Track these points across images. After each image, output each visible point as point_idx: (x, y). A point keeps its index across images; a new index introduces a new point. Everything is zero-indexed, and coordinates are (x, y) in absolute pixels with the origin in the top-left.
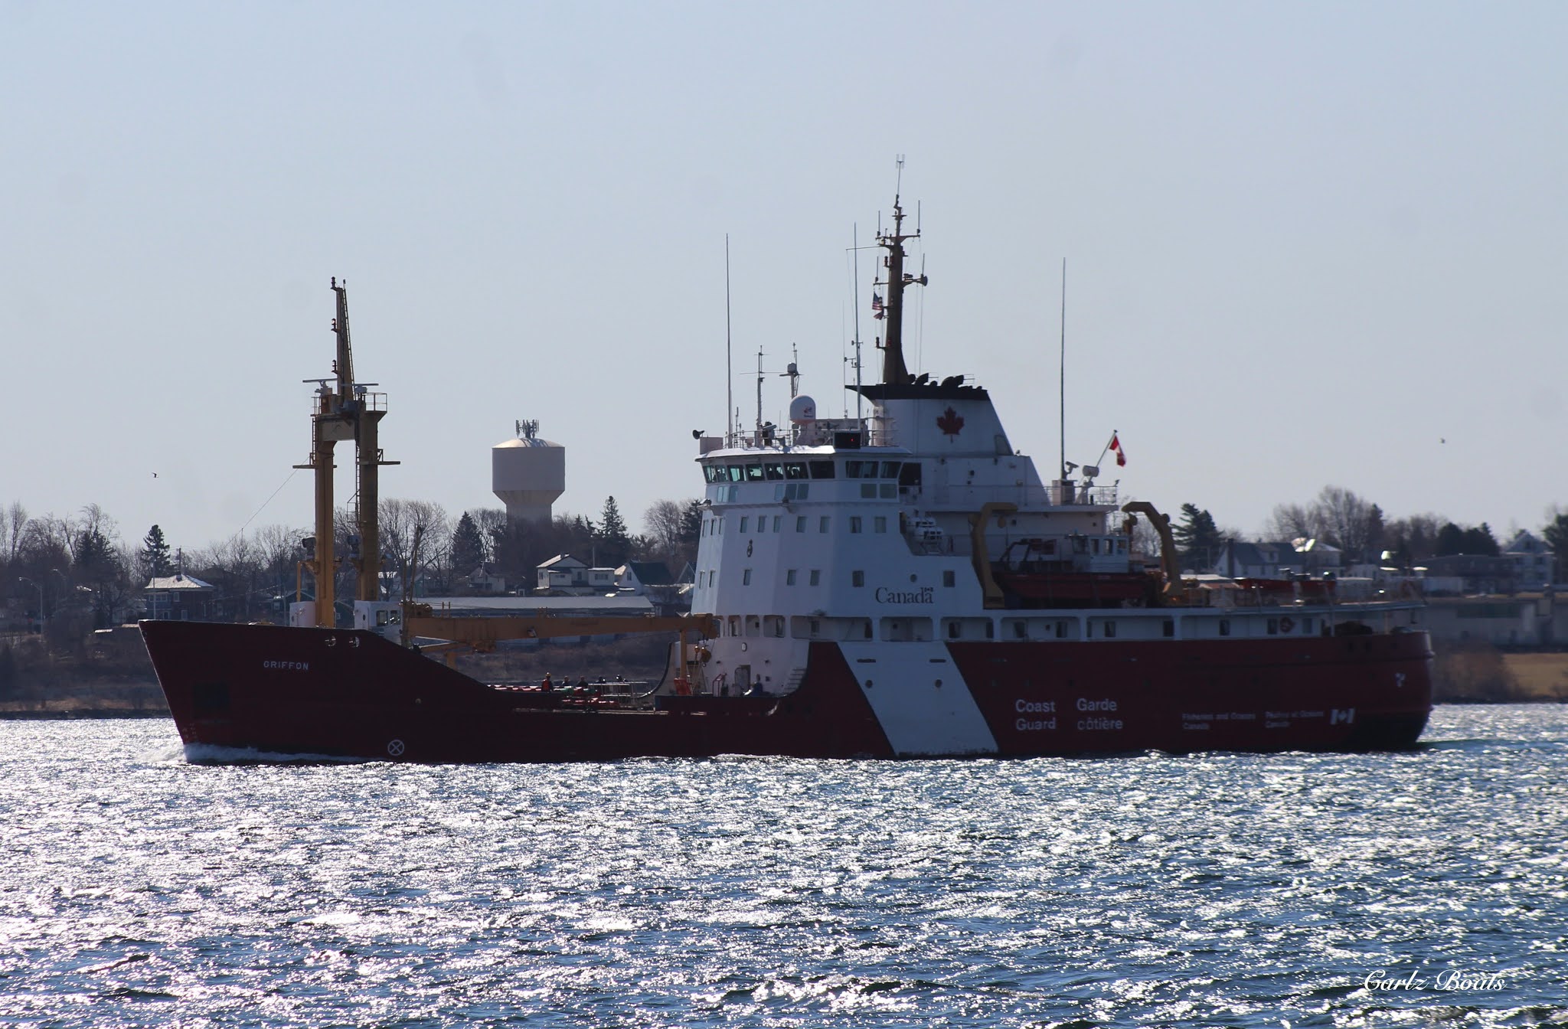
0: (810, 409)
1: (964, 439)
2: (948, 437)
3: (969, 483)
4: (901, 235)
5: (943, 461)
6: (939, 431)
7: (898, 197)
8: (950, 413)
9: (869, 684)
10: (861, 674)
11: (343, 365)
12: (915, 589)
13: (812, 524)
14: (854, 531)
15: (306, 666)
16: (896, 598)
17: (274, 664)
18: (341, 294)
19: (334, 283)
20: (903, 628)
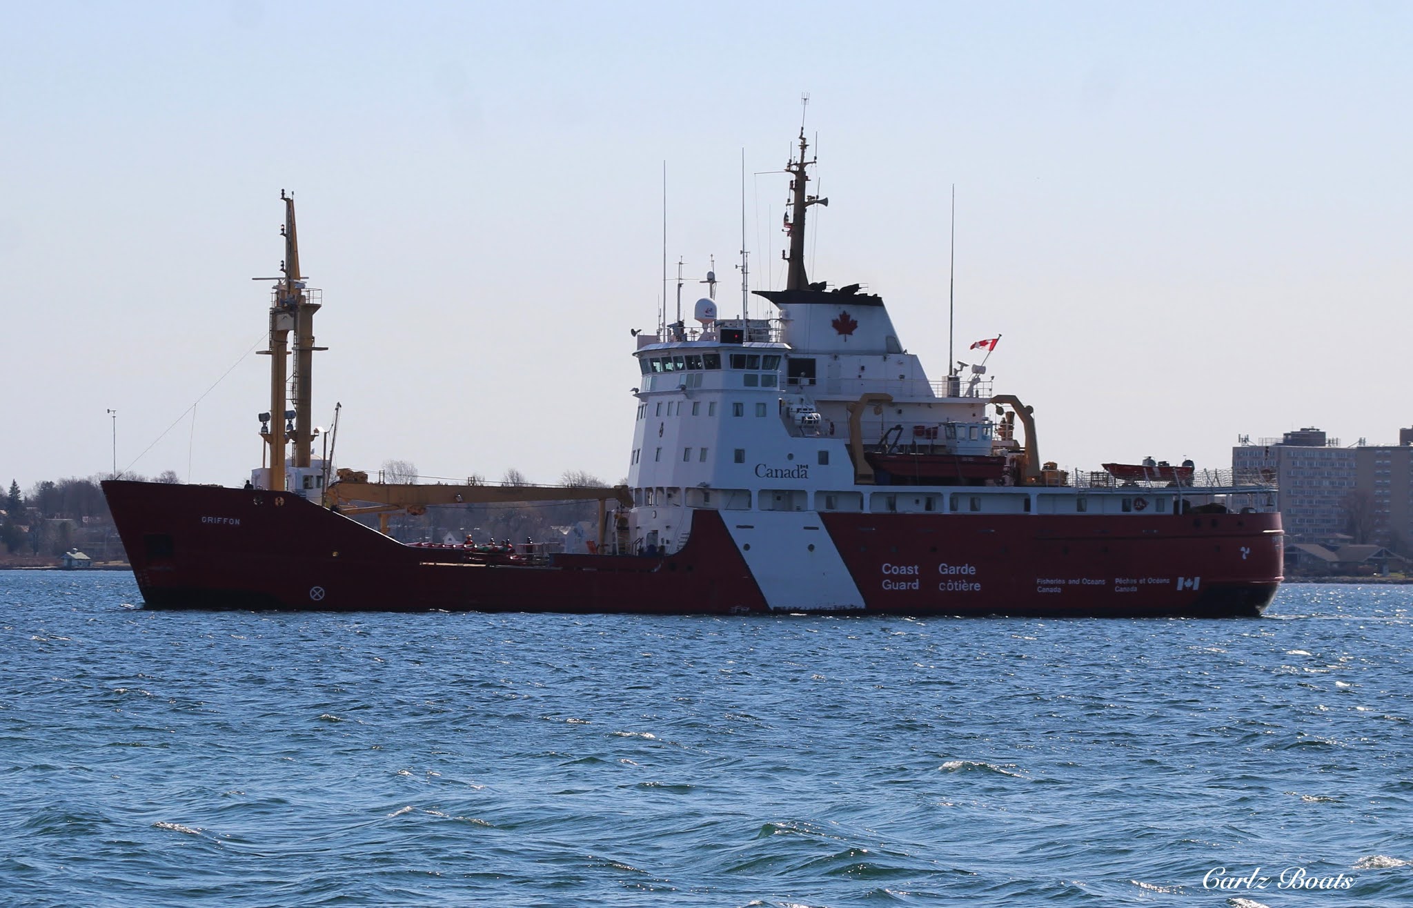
0: (711, 310)
1: (856, 339)
2: (842, 336)
3: (860, 376)
4: (805, 161)
5: (836, 357)
6: (834, 332)
7: (802, 129)
8: (845, 317)
9: (747, 547)
10: (739, 538)
11: (291, 265)
12: (792, 465)
13: (704, 409)
14: (737, 414)
15: (238, 522)
16: (773, 474)
17: (210, 519)
18: (290, 203)
19: (283, 194)
20: (784, 499)
